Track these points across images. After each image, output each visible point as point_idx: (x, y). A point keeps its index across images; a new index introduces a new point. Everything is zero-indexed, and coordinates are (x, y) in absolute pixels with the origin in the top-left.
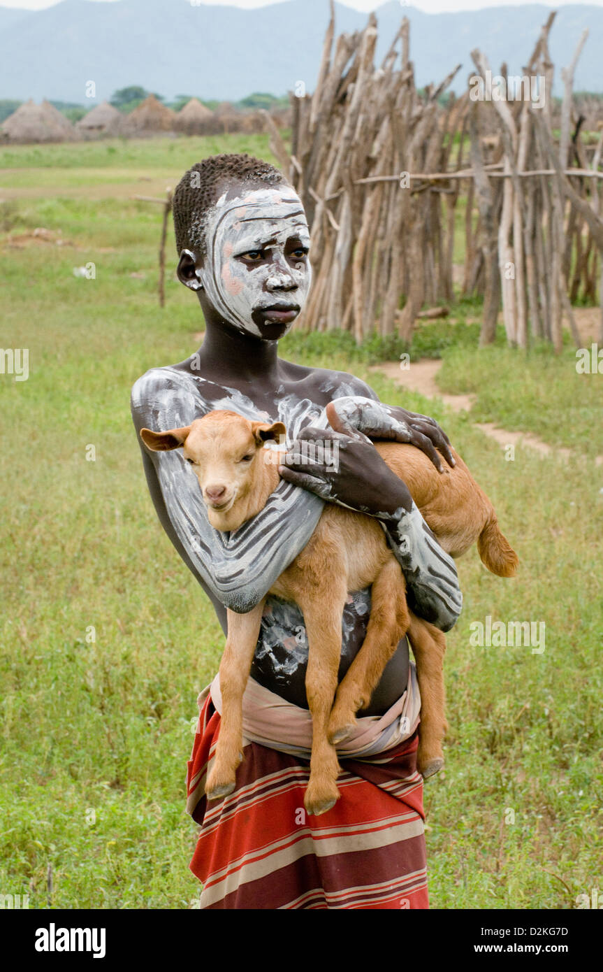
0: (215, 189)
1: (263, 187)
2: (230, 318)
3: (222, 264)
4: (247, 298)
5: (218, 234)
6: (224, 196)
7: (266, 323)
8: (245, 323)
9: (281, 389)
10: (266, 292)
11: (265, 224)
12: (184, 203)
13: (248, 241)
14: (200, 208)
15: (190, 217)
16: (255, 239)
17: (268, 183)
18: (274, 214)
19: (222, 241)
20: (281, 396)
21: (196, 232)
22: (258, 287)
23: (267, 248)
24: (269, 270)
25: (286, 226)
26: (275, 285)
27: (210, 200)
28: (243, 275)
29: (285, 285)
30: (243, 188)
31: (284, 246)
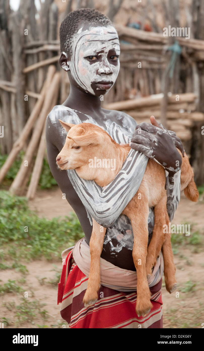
0: (78, 25)
1: (99, 26)
2: (81, 85)
3: (78, 60)
4: (89, 77)
5: (77, 47)
6: (81, 29)
7: (97, 89)
8: (88, 88)
9: (105, 117)
10: (98, 75)
11: (99, 43)
12: (64, 30)
13: (90, 51)
14: (71, 33)
15: (66, 37)
16: (94, 50)
17: (102, 24)
18: (104, 39)
19: (79, 50)
20: (105, 120)
21: (68, 44)
22: (94, 72)
23: (99, 54)
24: (100, 65)
25: (109, 44)
26: (102, 72)
27: (75, 30)
28: (87, 66)
29: (106, 72)
30: (90, 25)
31: (107, 54)
